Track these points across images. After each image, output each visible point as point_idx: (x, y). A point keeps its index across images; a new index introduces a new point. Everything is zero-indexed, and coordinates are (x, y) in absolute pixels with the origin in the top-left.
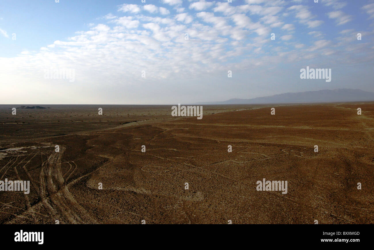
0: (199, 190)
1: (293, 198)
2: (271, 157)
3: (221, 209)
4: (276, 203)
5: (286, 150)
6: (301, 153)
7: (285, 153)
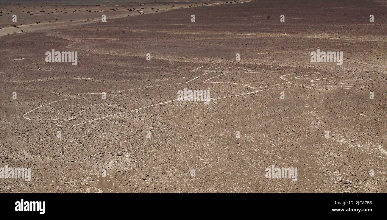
0: (129, 150)
1: (289, 159)
2: (261, 89)
3: (166, 181)
4: (261, 168)
5: (286, 77)
6: (311, 81)
7: (286, 82)
